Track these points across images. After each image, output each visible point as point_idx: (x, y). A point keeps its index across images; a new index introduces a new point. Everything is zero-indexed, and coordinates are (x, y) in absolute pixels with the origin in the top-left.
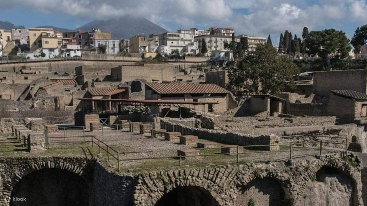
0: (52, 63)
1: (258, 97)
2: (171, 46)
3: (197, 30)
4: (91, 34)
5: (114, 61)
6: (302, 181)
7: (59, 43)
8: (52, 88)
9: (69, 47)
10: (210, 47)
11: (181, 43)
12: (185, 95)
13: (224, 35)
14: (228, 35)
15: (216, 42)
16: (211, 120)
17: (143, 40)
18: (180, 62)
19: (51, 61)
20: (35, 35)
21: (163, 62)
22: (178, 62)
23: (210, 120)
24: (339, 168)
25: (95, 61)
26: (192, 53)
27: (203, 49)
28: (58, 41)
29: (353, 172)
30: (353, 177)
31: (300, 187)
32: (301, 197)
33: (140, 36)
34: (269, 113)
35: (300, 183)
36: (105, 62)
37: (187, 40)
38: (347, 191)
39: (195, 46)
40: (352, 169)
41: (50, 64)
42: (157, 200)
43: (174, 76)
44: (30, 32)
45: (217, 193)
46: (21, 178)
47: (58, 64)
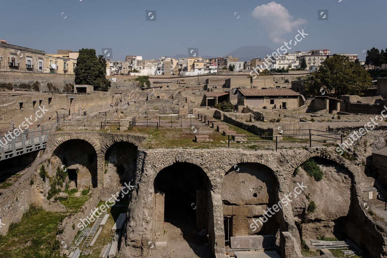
0: (200, 77)
1: (320, 99)
2: (279, 64)
3: (300, 53)
4: (226, 59)
5: (238, 75)
6: (289, 168)
7: (205, 65)
8: (185, 92)
9: (210, 67)
10: (309, 64)
11: (286, 62)
12: (264, 97)
13: (322, 54)
14: (325, 54)
15: (314, 60)
16: (263, 115)
17: (259, 61)
18: (284, 74)
19: (199, 76)
20: (191, 61)
21: (268, 75)
22: (283, 74)
23: (261, 115)
24: (331, 160)
25: (226, 75)
26: (295, 68)
27: (303, 65)
28: (204, 64)
29: (349, 165)
30: (349, 169)
31: (286, 173)
32: (288, 181)
33: (257, 59)
34: (328, 111)
35: (287, 170)
36: (233, 76)
37: (291, 60)
38: (345, 181)
39: (297, 63)
40: (347, 163)
41: (198, 78)
42: (160, 170)
43: (274, 84)
44: (188, 59)
45: (209, 170)
46: (110, 146)
47: (203, 78)
